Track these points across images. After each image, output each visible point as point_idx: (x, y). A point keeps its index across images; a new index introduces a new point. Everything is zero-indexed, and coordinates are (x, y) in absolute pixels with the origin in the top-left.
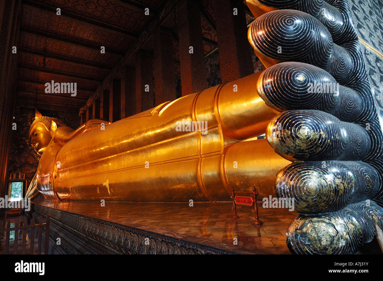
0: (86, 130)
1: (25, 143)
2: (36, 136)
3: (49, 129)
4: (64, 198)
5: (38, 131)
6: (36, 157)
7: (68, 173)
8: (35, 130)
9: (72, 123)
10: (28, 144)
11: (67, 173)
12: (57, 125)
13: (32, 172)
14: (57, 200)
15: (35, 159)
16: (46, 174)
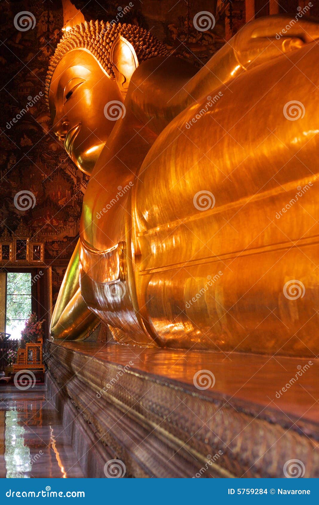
0: (237, 67)
1: (35, 128)
2: (71, 100)
3: (111, 72)
4: (171, 337)
5: (75, 79)
6: (75, 180)
7: (178, 238)
8: (65, 78)
9: (194, 41)
10: (46, 131)
11: (176, 240)
12: (136, 52)
13: (66, 237)
14: (150, 345)
15: (72, 188)
16: (108, 245)
